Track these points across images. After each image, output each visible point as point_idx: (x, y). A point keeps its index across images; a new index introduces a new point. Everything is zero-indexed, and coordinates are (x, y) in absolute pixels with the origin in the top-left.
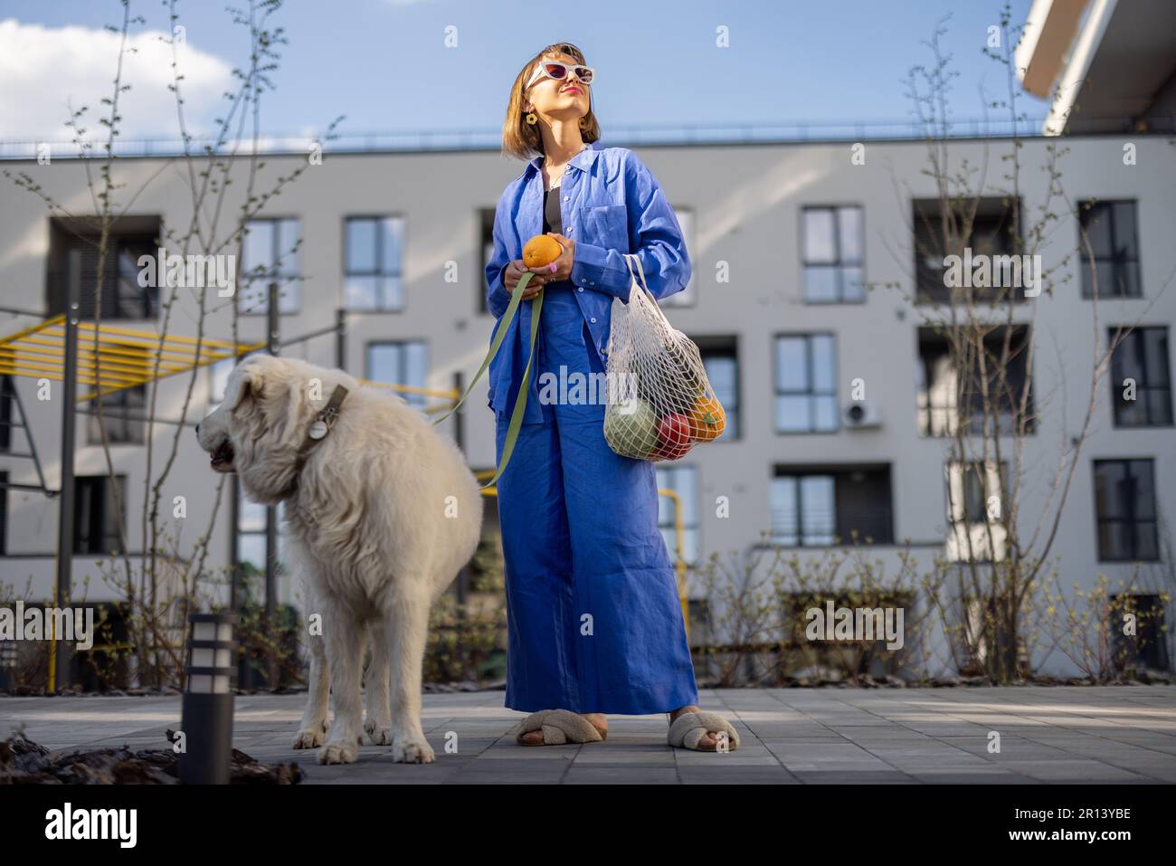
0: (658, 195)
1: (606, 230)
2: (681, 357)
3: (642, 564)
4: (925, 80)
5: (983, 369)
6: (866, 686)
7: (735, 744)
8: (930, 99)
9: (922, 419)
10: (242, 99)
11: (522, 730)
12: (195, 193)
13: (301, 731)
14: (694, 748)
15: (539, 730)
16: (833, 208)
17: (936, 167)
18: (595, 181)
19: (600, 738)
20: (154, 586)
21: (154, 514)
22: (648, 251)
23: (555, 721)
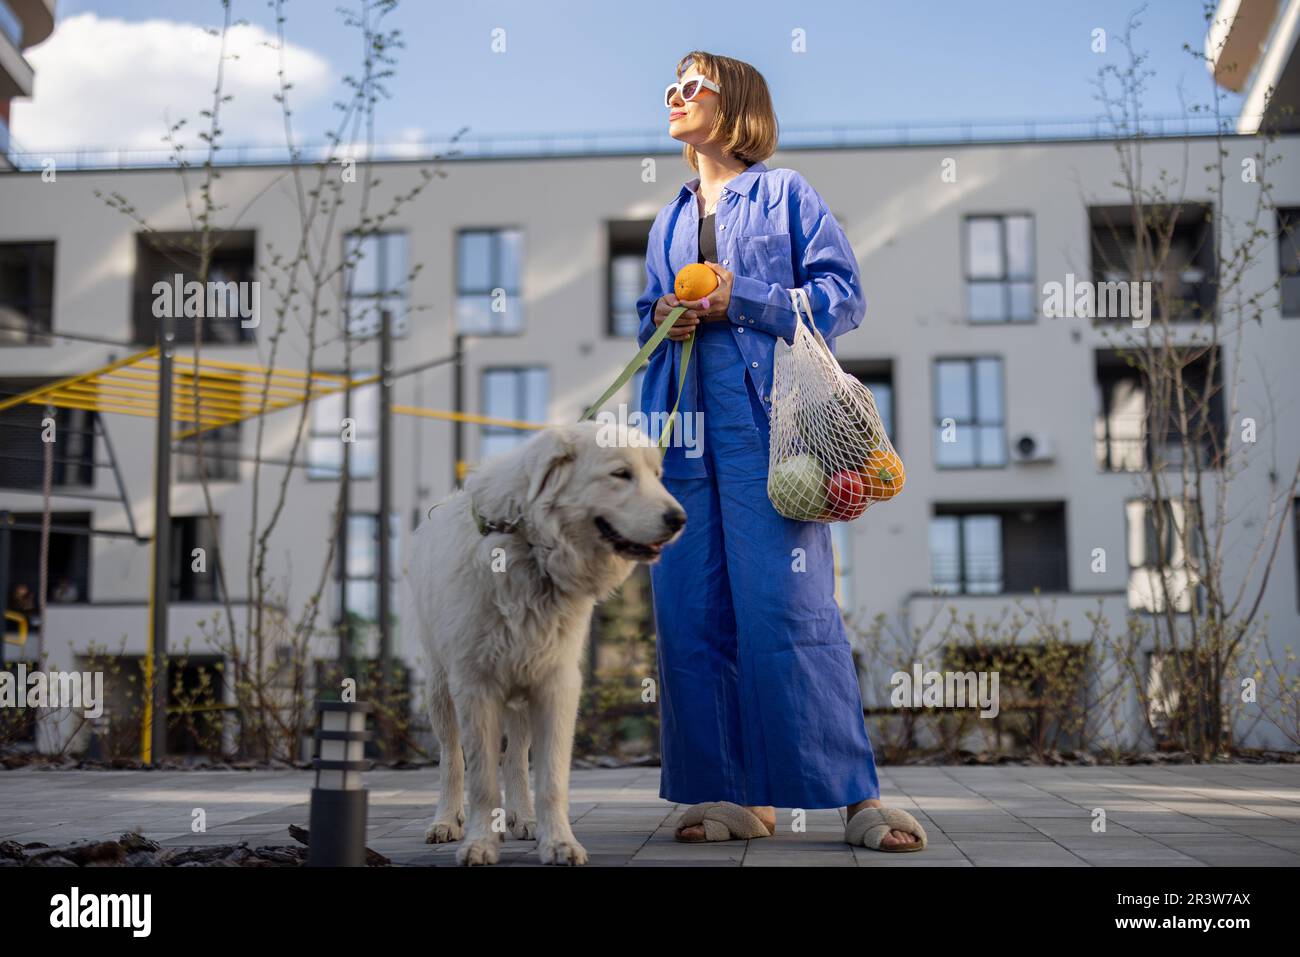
0: (826, 219)
1: (766, 262)
2: (852, 405)
3: (814, 640)
4: (1117, 81)
5: (1182, 405)
6: (1053, 763)
7: (922, 844)
8: (1123, 102)
9: (1100, 451)
10: (355, 110)
11: (680, 824)
12: (303, 214)
13: (434, 824)
14: (876, 847)
15: (701, 824)
16: (999, 217)
17: (1130, 180)
18: (756, 207)
19: (768, 833)
20: (260, 648)
21: (260, 569)
22: (814, 284)
23: (718, 814)
